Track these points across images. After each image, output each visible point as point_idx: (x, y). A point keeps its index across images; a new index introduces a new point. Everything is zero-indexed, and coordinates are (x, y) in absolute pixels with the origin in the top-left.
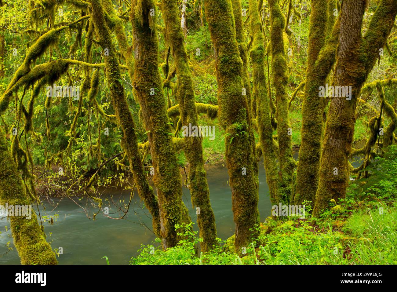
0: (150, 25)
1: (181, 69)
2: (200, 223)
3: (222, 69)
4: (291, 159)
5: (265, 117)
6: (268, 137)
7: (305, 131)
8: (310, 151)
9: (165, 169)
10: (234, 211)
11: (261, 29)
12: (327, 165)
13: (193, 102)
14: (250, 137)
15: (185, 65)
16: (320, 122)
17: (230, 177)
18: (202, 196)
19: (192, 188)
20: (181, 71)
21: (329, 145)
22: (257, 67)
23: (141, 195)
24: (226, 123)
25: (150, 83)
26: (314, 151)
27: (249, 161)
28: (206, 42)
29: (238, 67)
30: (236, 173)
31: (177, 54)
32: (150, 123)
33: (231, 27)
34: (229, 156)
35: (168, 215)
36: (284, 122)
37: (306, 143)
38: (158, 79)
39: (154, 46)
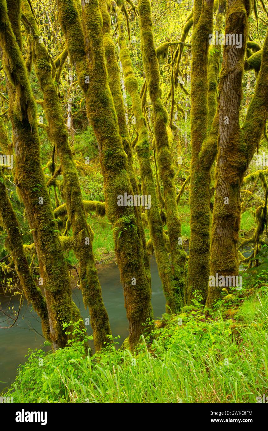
0: (30, 121)
1: (66, 166)
2: (93, 324)
3: (107, 163)
4: (182, 251)
5: (154, 210)
6: (158, 230)
7: (193, 223)
8: (200, 242)
9: (53, 268)
10: (126, 308)
11: (145, 124)
12: (217, 254)
13: (80, 198)
14: (138, 231)
15: (70, 162)
16: (208, 213)
17: (121, 272)
18: (94, 295)
19: (83, 287)
20: (67, 168)
21: (217, 235)
22: (143, 162)
23: (29, 297)
24: (113, 218)
25: (32, 180)
26: (204, 241)
27: (139, 255)
28: (94, 141)
29: (122, 160)
30: (126, 268)
31: (61, 151)
32: (35, 220)
33: (113, 121)
34: (118, 251)
35: (57, 316)
36: (173, 214)
37: (196, 234)
38: (40, 175)
39: (35, 142)
